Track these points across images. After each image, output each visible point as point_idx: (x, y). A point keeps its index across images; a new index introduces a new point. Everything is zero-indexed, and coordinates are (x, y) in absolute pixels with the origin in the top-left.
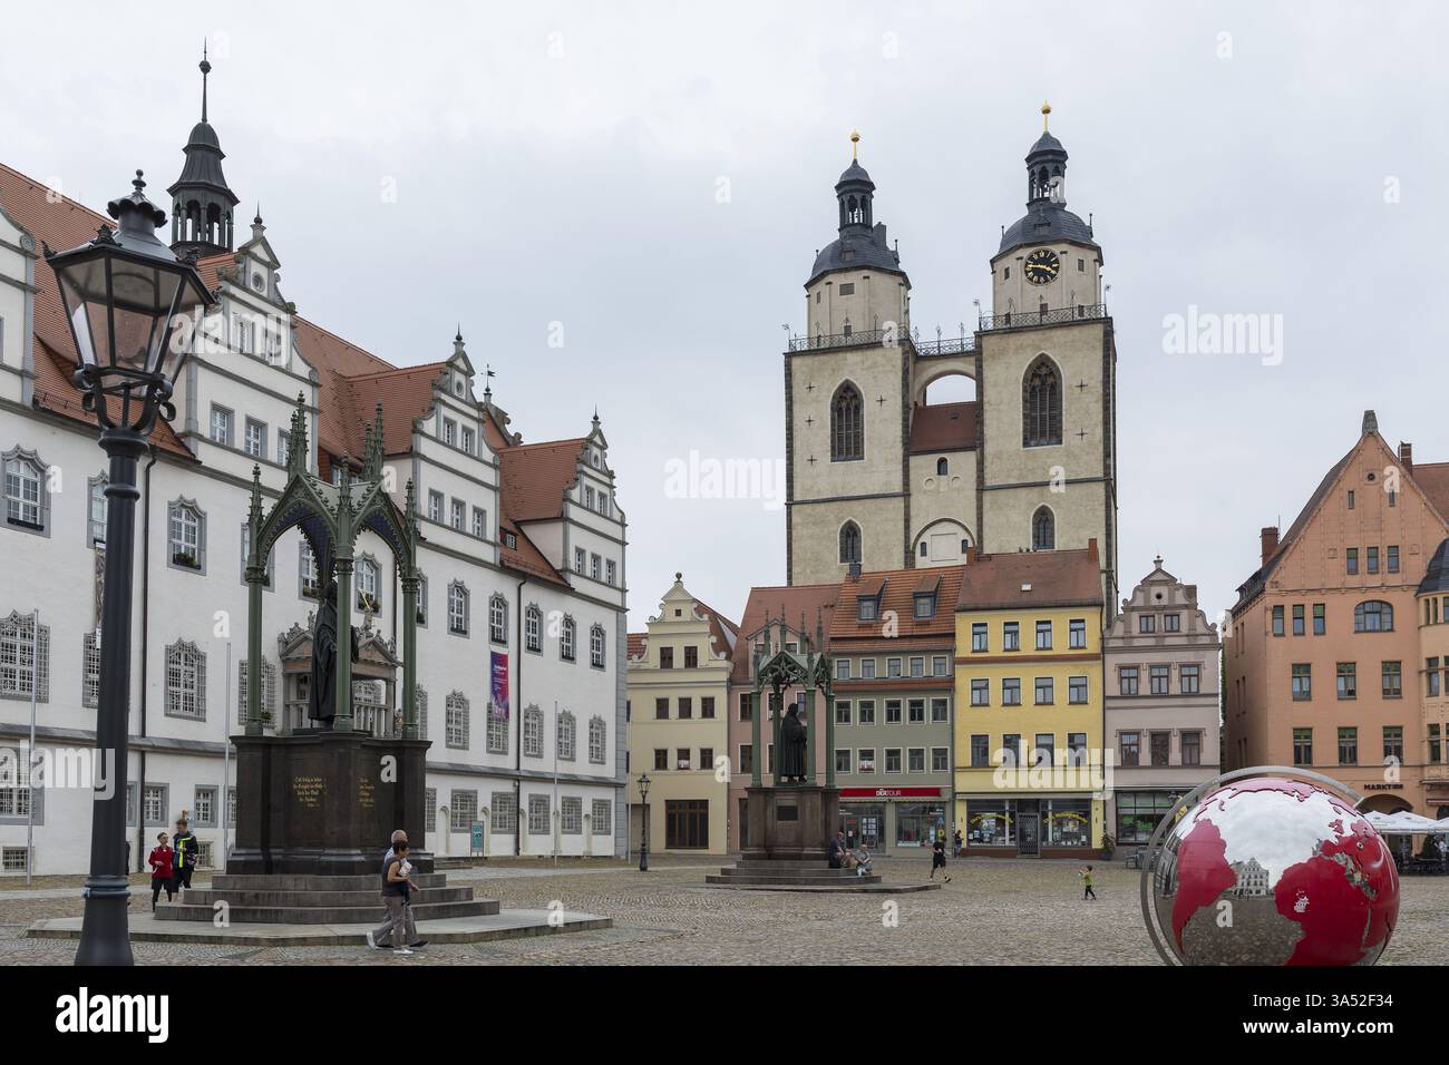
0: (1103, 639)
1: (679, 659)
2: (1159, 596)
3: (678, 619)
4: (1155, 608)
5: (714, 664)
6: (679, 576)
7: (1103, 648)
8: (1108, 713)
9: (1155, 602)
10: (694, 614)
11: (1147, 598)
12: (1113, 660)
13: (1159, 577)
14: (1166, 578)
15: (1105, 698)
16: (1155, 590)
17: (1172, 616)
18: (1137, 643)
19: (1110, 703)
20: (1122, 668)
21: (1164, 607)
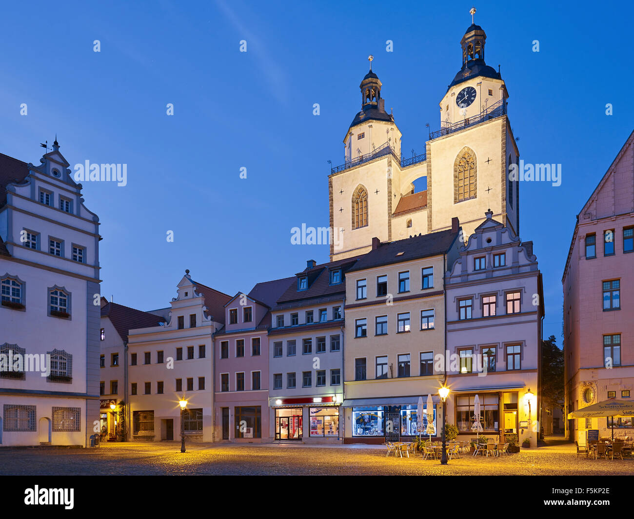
0: (444, 278)
1: (187, 322)
2: (489, 241)
3: (186, 297)
4: (485, 250)
5: (205, 324)
6: (187, 271)
7: (445, 285)
8: (449, 334)
9: (486, 245)
10: (195, 294)
11: (480, 243)
12: (452, 294)
13: (490, 224)
14: (495, 225)
15: (447, 323)
16: (486, 236)
17: (499, 255)
18: (471, 278)
19: (450, 327)
20: (459, 300)
21: (493, 248)
